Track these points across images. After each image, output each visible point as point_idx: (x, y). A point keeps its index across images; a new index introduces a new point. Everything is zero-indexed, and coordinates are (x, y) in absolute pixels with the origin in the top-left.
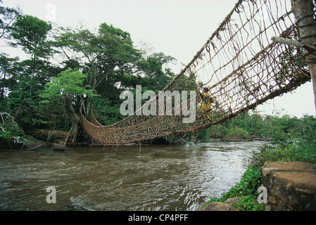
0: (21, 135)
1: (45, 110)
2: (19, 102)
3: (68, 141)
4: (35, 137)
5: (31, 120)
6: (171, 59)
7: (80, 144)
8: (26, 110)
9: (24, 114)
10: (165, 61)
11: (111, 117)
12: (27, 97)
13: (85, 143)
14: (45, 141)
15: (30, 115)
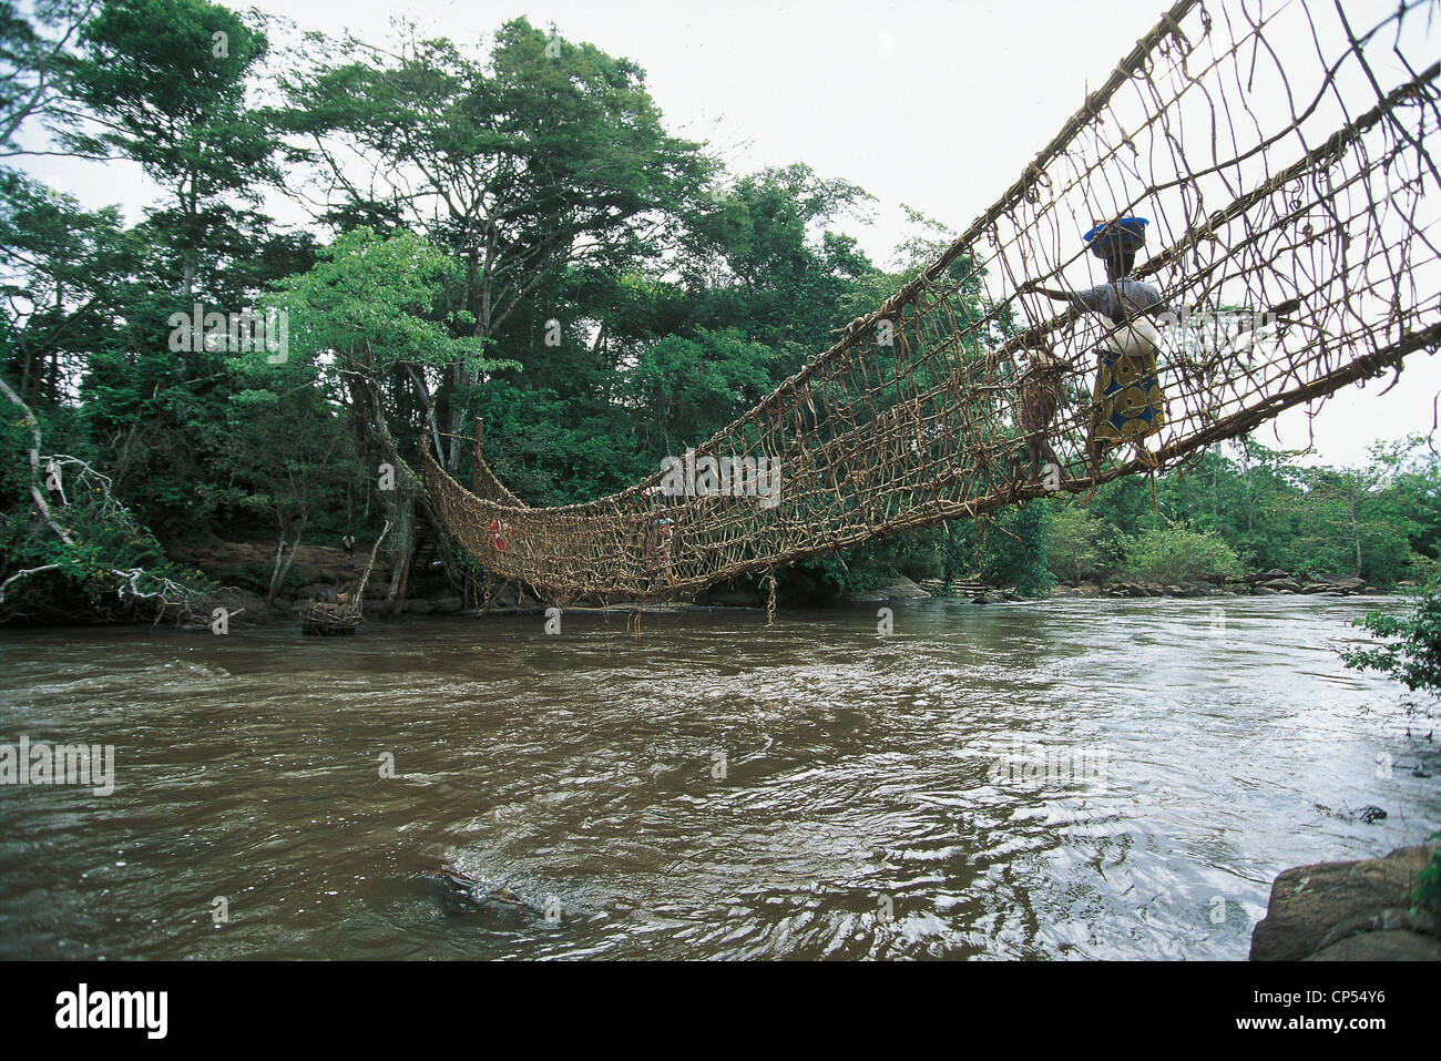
0: (146, 562)
1: (254, 443)
2: (133, 407)
3: (367, 595)
4: (210, 573)
5: (189, 492)
6: (848, 193)
7: (422, 605)
8: (166, 446)
9: (158, 465)
10: (815, 206)
11: (569, 474)
12: (168, 381)
13: (448, 601)
14: (262, 591)
15: (186, 468)
